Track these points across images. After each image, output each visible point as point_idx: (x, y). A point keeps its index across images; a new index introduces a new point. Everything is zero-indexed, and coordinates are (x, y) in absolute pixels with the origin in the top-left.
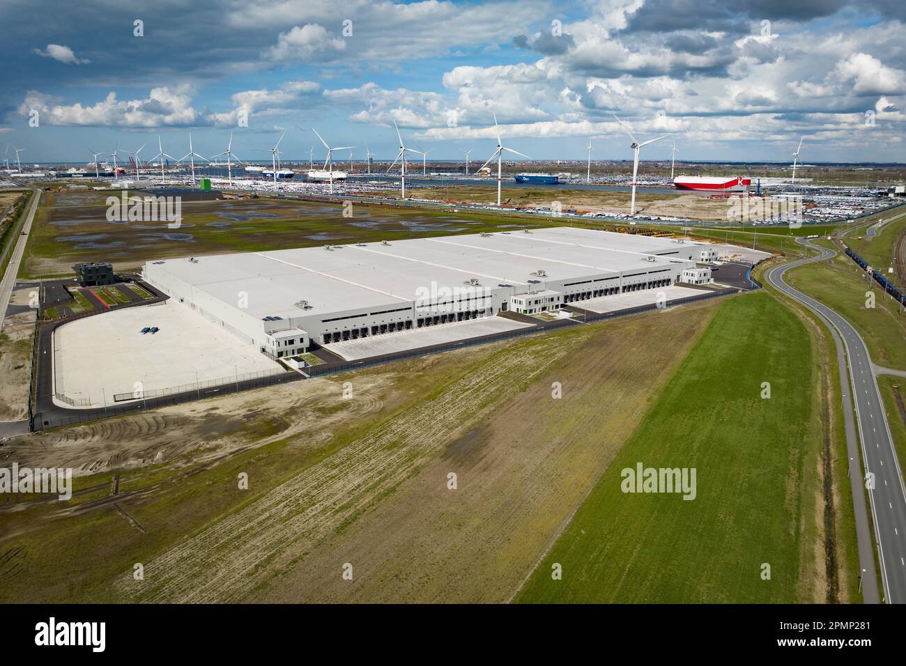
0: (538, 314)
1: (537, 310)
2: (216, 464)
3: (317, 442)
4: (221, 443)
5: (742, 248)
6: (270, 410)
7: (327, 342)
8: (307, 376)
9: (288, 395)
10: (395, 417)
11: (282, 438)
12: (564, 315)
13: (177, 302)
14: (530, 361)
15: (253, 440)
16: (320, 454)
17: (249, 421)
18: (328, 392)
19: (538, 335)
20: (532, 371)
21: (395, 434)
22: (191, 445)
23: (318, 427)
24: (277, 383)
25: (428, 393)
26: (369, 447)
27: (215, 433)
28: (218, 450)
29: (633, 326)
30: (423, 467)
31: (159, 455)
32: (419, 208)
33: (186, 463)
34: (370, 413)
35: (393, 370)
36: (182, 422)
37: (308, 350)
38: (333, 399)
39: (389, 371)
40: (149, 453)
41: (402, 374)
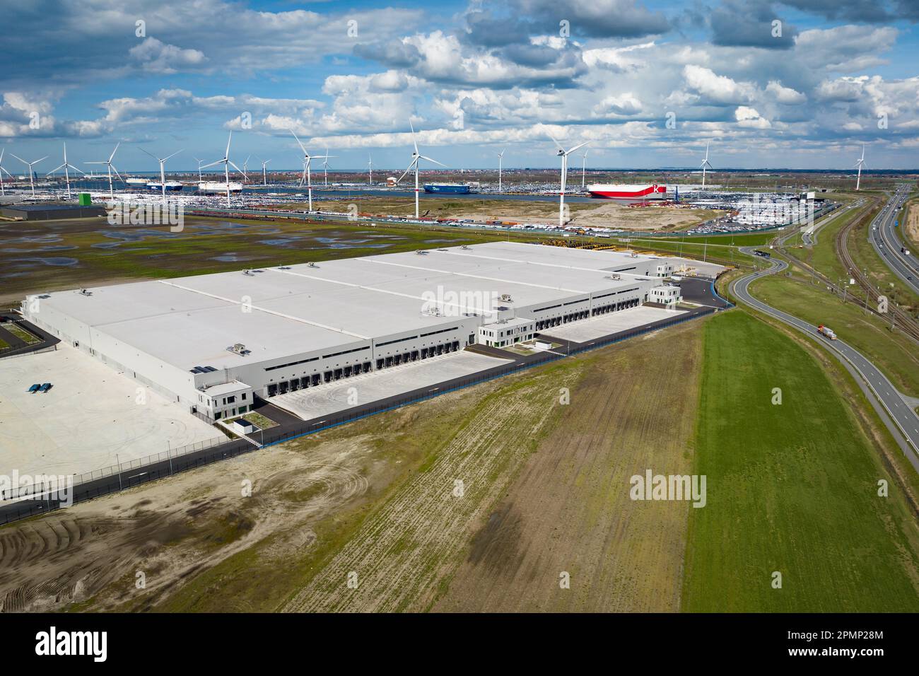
0: (510, 347)
1: (510, 342)
2: (164, 597)
3: (298, 548)
4: (165, 558)
5: (691, 260)
6: (222, 501)
7: (272, 395)
8: (259, 445)
9: (240, 476)
10: (388, 501)
11: (248, 545)
12: (541, 347)
13: (70, 346)
14: (526, 410)
15: (209, 551)
16: (305, 568)
17: (196, 519)
18: (292, 468)
19: (522, 374)
20: (534, 423)
21: (397, 528)
22: (123, 566)
23: (292, 523)
24: (223, 459)
25: (420, 462)
26: (368, 551)
27: (153, 544)
28: (163, 572)
29: (622, 358)
30: (451, 578)
31: (79, 587)
32: (331, 223)
33: (121, 598)
34: (355, 497)
35: (366, 431)
36: (103, 526)
37: (252, 407)
38: (300, 477)
39: (362, 433)
40: (63, 584)
41: (379, 436)
